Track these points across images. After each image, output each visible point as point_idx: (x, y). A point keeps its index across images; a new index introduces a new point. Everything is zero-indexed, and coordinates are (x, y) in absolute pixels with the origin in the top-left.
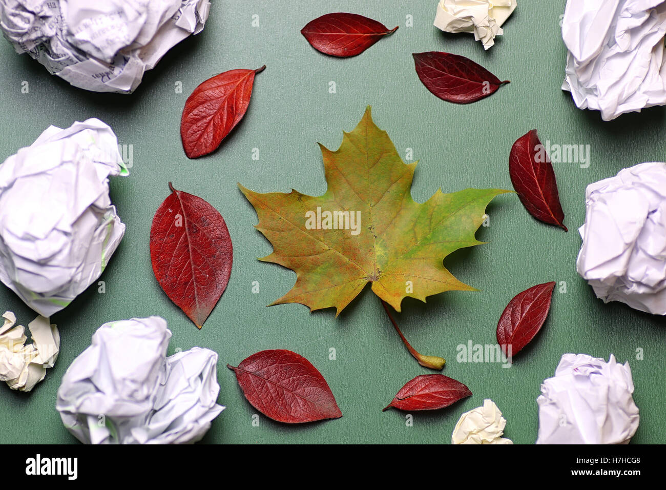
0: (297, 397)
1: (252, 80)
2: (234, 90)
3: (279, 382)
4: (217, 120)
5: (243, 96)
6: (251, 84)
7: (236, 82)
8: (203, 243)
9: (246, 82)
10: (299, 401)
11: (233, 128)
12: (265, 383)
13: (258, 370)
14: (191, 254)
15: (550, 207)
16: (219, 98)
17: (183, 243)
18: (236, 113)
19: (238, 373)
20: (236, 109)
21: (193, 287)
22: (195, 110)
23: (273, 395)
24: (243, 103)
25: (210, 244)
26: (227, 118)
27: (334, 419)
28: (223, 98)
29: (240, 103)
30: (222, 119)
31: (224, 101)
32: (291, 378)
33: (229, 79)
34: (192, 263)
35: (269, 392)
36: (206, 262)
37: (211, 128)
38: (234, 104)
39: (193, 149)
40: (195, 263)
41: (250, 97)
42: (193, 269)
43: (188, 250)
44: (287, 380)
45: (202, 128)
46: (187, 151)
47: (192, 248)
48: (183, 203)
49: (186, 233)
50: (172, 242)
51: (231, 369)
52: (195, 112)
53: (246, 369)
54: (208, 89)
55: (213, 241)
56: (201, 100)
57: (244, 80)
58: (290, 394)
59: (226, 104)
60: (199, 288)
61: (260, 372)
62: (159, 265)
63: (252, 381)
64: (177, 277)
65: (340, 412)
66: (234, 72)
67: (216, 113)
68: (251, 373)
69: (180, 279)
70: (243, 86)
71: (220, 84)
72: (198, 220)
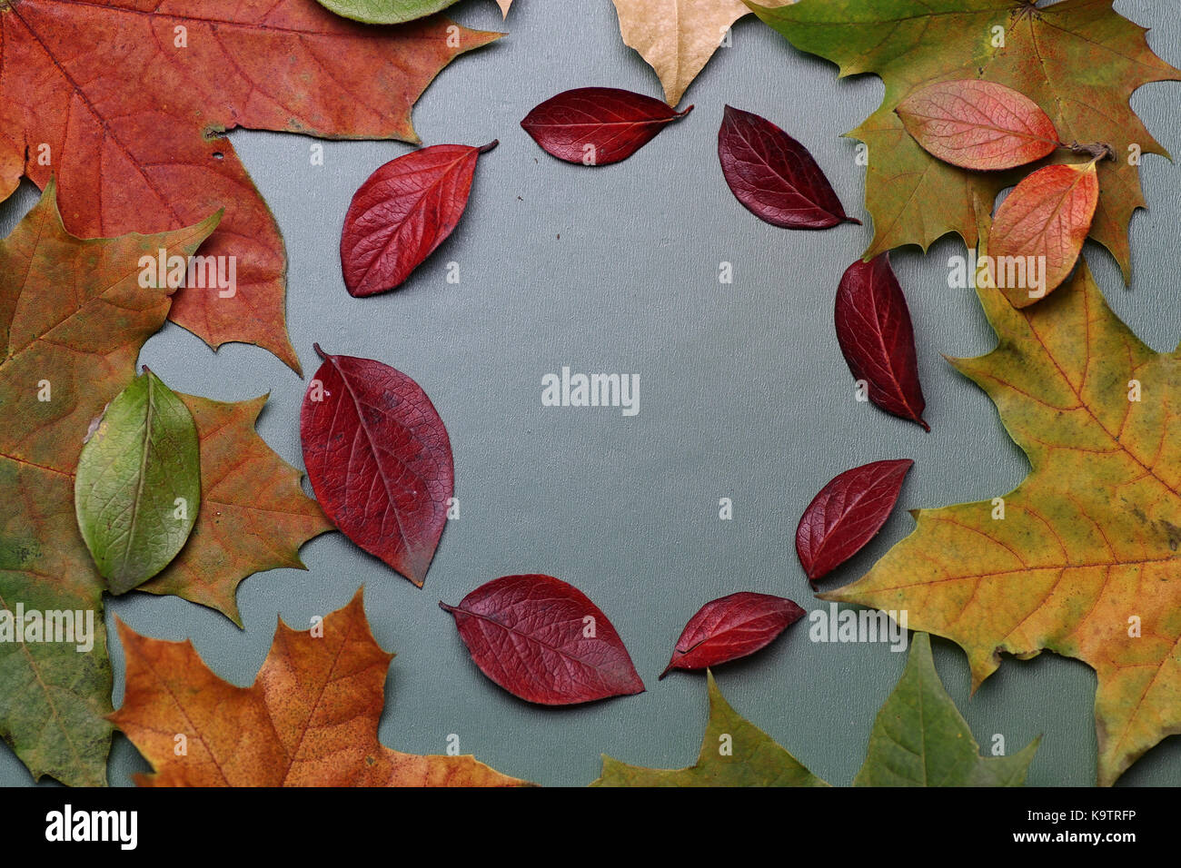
0: (564, 659)
1: (472, 165)
2: (440, 182)
3: (532, 632)
4: (406, 231)
5: (455, 193)
6: (471, 172)
7: (444, 166)
8: (394, 438)
9: (462, 170)
10: (568, 665)
11: (434, 248)
12: (506, 634)
13: (495, 612)
14: (378, 461)
15: (903, 387)
16: (411, 193)
17: (361, 446)
18: (441, 223)
19: (458, 616)
20: (441, 215)
21: (395, 518)
22: (369, 212)
23: (522, 655)
24: (455, 206)
25: (408, 437)
26: (425, 229)
27: (630, 695)
28: (419, 194)
29: (449, 206)
30: (414, 231)
31: (421, 199)
32: (553, 625)
33: (433, 162)
34: (383, 476)
35: (515, 651)
36: (408, 469)
37: (393, 247)
38: (438, 207)
39: (360, 281)
40: (388, 476)
41: (468, 195)
42: (387, 487)
43: (373, 456)
44: (548, 628)
45: (379, 245)
46: (352, 284)
47: (378, 450)
48: (346, 375)
49: (362, 427)
50: (341, 447)
51: (445, 610)
52: (368, 215)
53: (473, 609)
54: (394, 176)
55: (412, 430)
56: (379, 195)
57: (458, 164)
58: (552, 653)
59: (424, 204)
60: (404, 518)
61: (498, 614)
62: (327, 491)
63: (484, 631)
64: (363, 507)
65: (640, 682)
66: (440, 149)
67: (405, 220)
68: (481, 617)
69: (370, 508)
70: (456, 175)
71: (415, 169)
72: (378, 399)
